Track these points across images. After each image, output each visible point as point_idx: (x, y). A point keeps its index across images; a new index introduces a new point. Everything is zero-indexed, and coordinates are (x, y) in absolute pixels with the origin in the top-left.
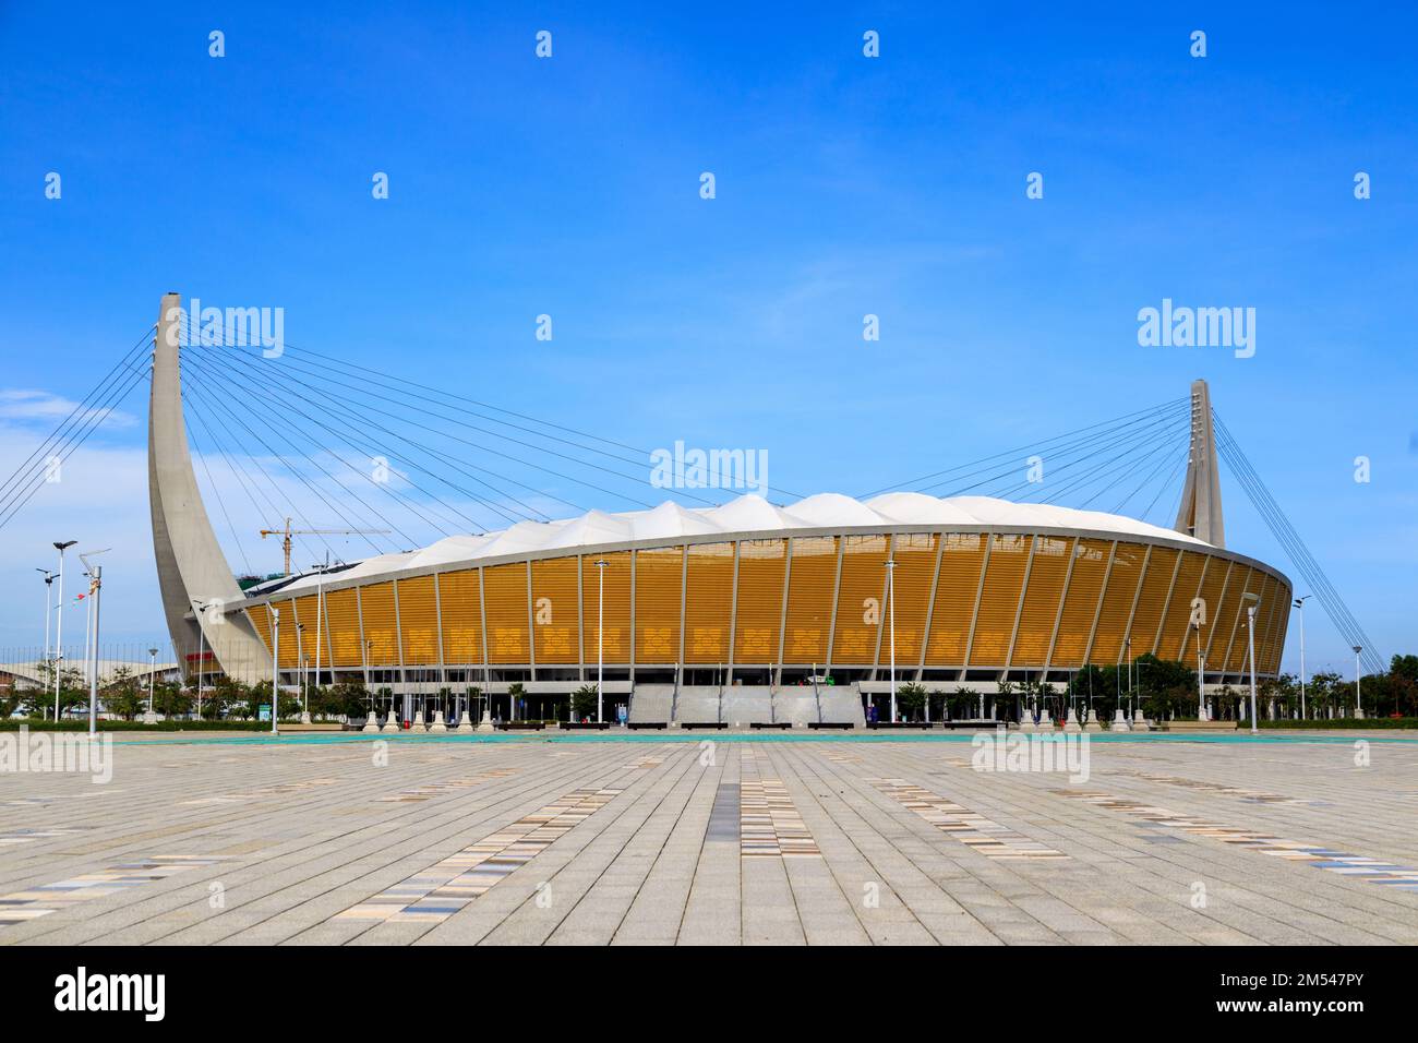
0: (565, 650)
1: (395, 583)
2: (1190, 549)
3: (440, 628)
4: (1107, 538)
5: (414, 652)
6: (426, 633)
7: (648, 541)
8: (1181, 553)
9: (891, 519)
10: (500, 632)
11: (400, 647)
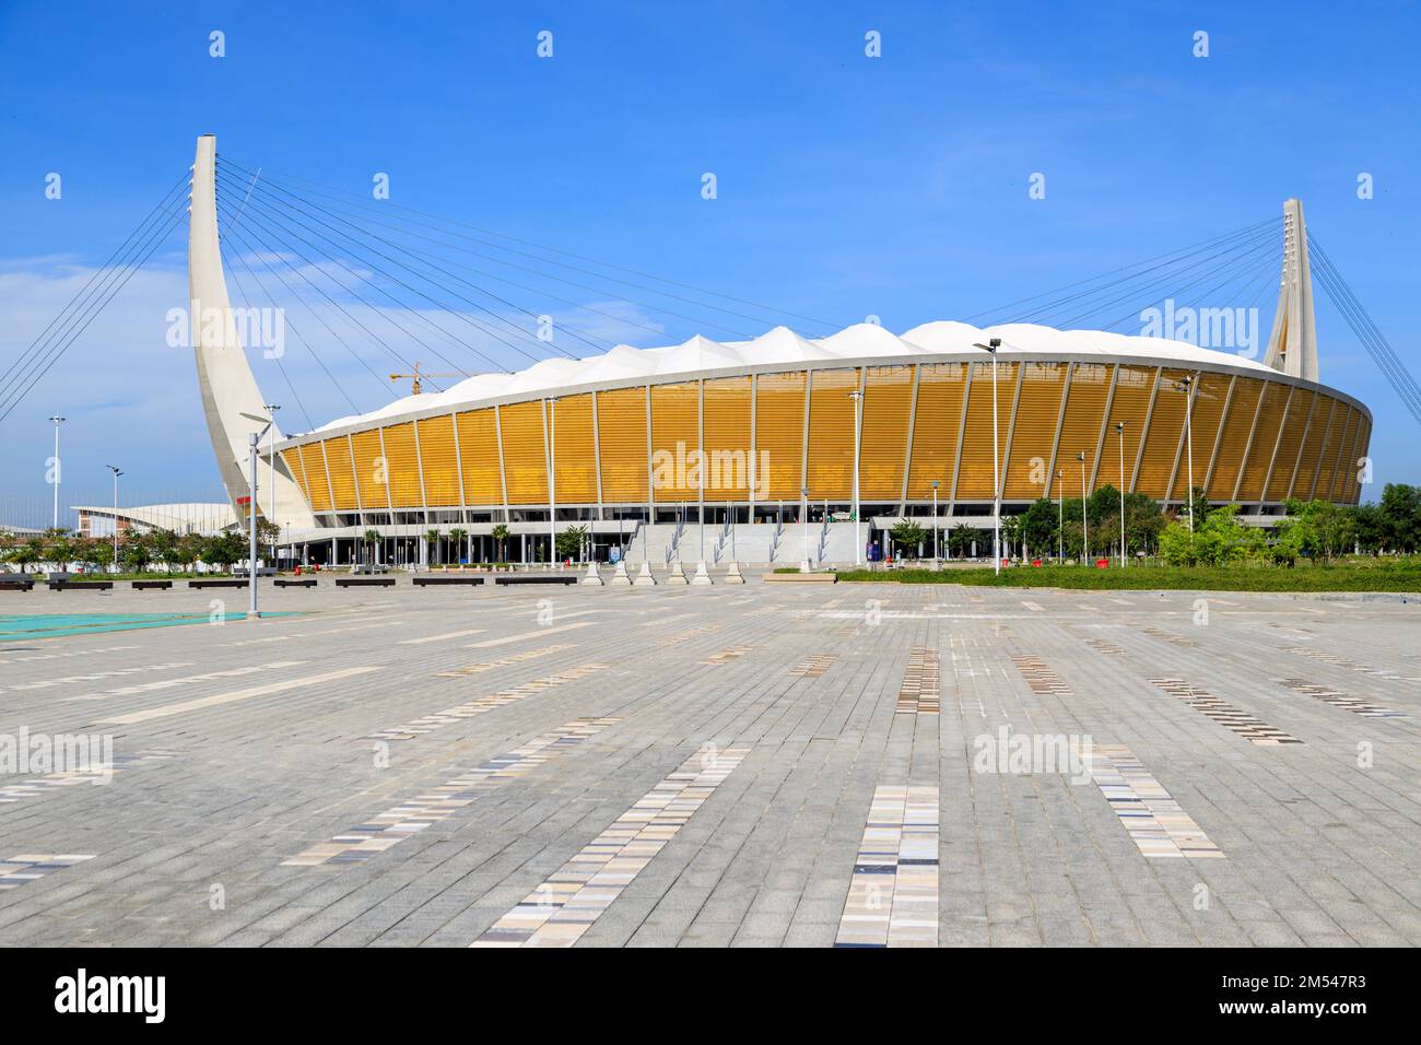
0: (583, 489)
1: (415, 423)
2: (1244, 374)
3: (459, 469)
4: (1150, 364)
5: (437, 492)
6: (447, 473)
7: (662, 376)
8: (1234, 378)
9: (922, 349)
10: (519, 472)
11: (423, 488)
